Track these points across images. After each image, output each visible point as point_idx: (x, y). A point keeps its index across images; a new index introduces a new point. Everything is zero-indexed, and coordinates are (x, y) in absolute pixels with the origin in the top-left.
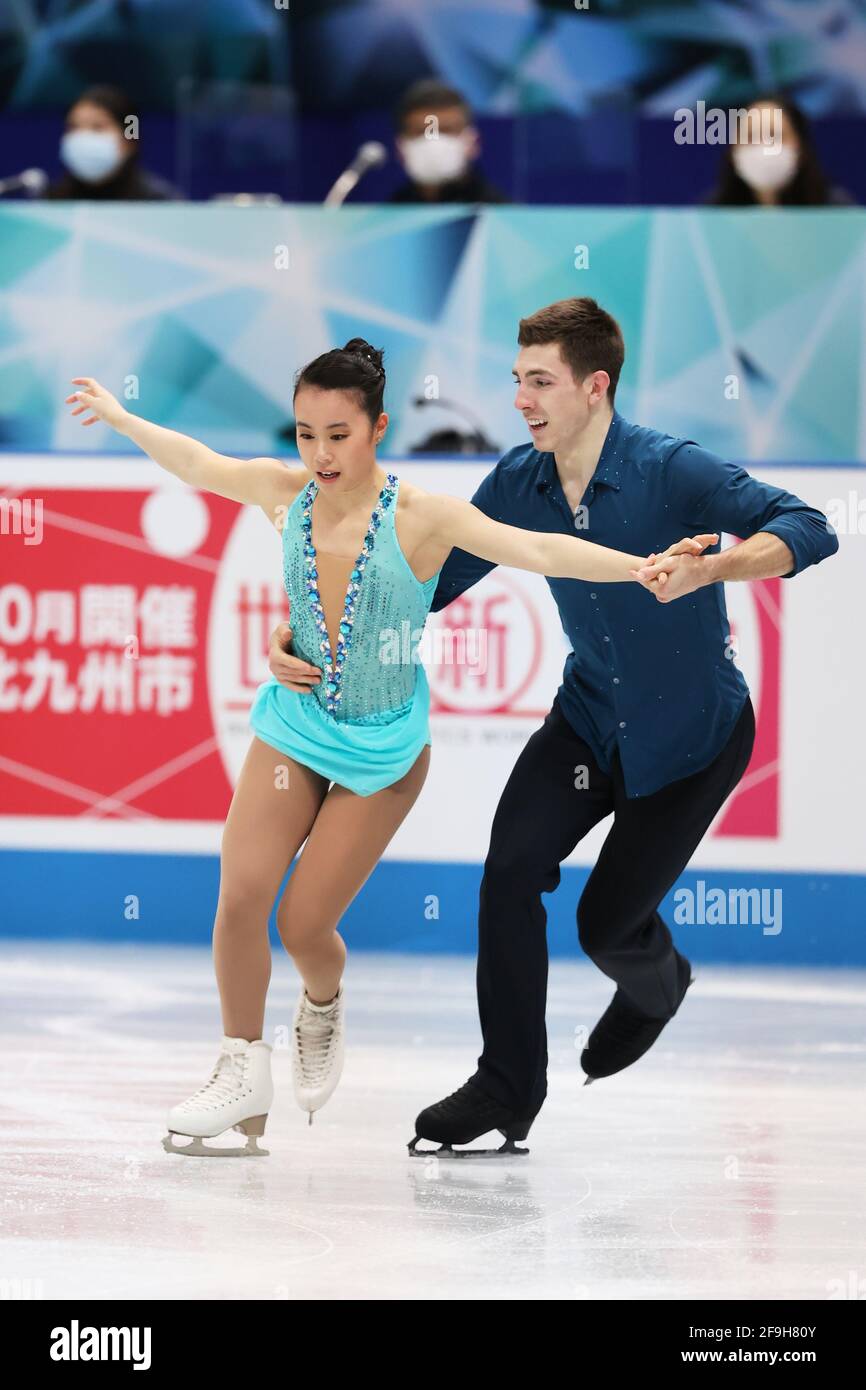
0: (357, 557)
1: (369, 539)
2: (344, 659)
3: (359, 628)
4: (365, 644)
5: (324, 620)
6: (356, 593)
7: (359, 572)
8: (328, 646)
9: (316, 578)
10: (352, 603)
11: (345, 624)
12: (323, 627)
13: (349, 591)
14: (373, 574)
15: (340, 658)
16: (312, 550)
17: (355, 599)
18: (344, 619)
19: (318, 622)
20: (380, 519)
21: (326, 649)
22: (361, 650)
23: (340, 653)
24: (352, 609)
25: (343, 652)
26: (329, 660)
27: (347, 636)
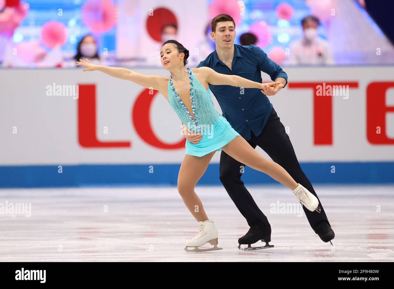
0: (190, 89)
1: (191, 84)
2: (197, 118)
3: (197, 107)
4: (200, 111)
5: (188, 110)
6: (193, 98)
7: (192, 92)
8: (191, 117)
9: (181, 101)
10: (193, 101)
11: (193, 108)
12: (188, 112)
13: (191, 98)
14: (196, 92)
15: (195, 118)
16: (177, 95)
17: (193, 100)
18: (192, 106)
19: (186, 112)
20: (192, 78)
21: (191, 118)
22: (200, 113)
23: (195, 117)
24: (193, 103)
25: (195, 116)
26: (193, 121)
27: (195, 111)
